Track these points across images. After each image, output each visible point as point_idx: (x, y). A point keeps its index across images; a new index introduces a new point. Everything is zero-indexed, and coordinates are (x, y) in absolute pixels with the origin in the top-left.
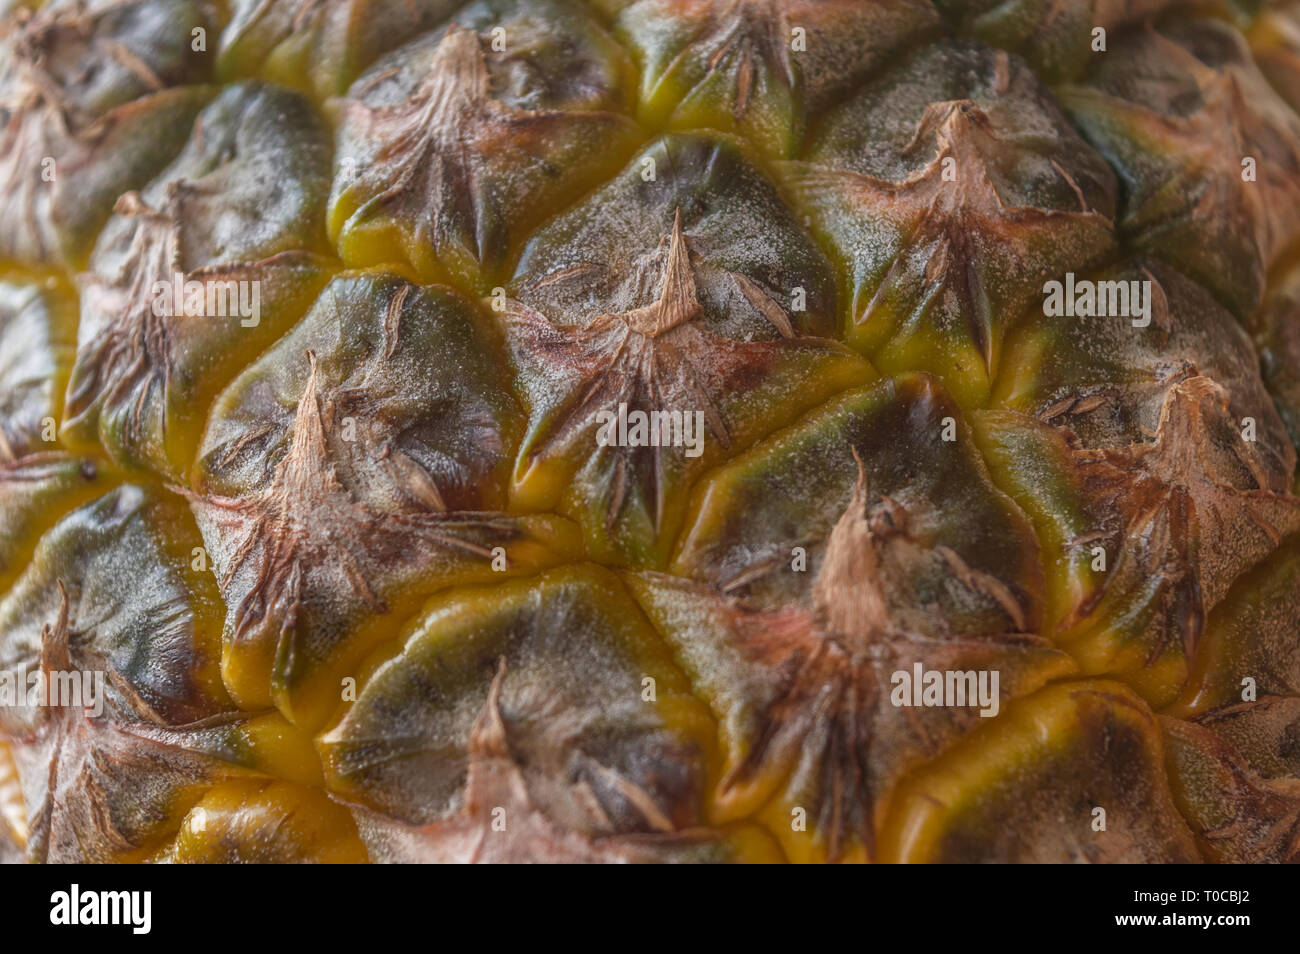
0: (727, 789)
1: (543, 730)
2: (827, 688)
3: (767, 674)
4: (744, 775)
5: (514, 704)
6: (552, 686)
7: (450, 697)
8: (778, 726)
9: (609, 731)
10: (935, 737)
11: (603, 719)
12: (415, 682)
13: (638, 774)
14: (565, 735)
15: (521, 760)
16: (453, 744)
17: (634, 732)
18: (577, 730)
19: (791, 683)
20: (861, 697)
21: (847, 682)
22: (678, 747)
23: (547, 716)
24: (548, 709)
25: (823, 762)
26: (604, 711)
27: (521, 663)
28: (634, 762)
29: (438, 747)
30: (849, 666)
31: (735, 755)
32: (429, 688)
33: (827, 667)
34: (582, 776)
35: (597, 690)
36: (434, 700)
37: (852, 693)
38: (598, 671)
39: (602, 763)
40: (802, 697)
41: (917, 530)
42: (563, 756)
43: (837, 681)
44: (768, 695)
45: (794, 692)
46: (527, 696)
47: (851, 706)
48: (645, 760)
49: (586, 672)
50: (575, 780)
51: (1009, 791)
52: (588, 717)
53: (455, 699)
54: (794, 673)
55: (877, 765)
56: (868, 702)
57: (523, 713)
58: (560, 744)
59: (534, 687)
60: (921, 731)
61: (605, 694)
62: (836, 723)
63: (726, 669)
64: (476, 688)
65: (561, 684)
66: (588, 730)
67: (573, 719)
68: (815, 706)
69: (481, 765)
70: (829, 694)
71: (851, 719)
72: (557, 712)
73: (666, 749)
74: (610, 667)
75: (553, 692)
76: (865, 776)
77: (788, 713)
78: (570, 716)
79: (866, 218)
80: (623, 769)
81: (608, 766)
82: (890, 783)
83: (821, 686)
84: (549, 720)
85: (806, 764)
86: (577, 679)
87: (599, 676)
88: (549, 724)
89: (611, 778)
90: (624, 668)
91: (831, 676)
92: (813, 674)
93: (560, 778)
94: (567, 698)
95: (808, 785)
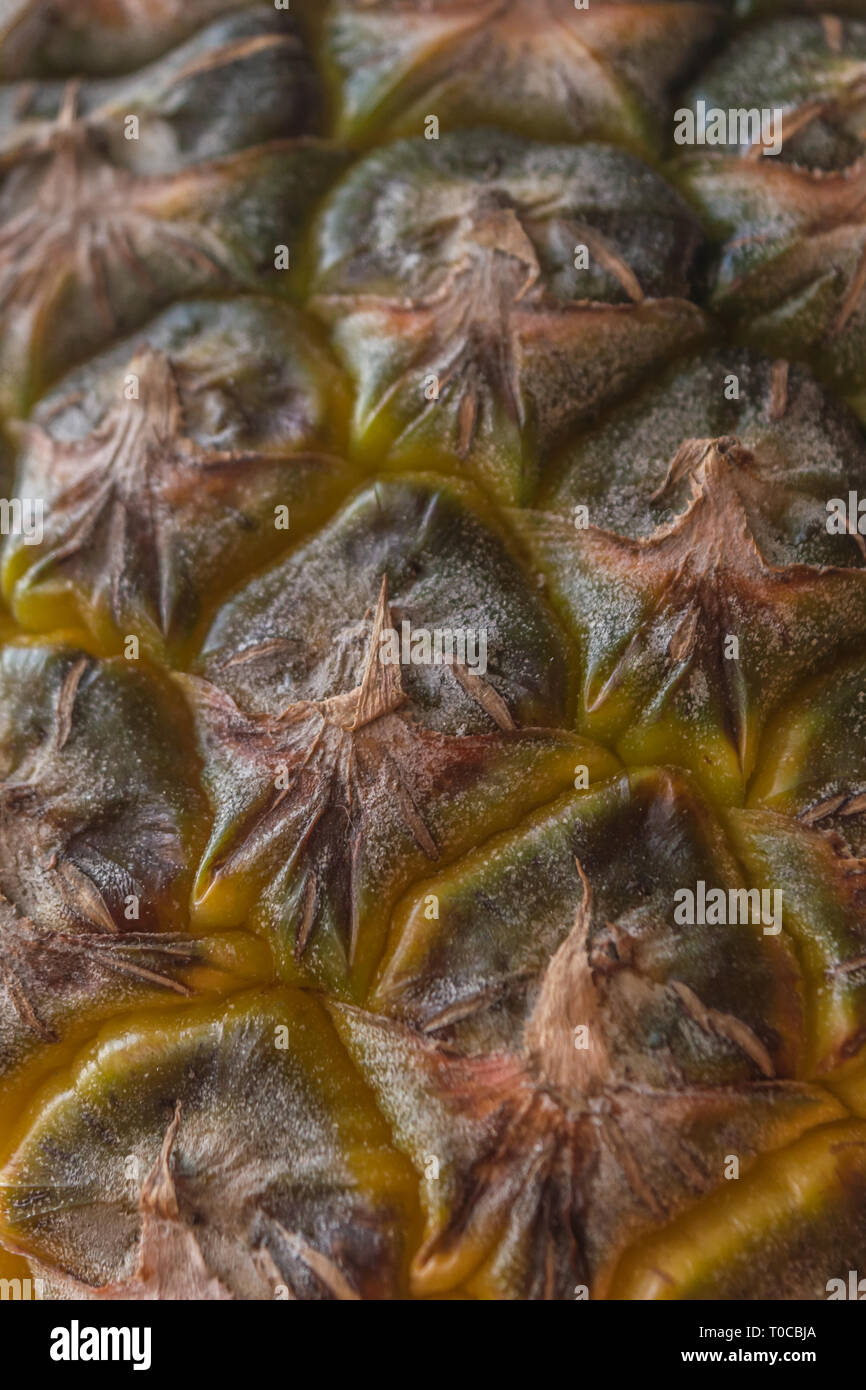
0: (425, 1261)
1: (223, 1186)
2: (538, 1148)
3: (473, 1129)
4: (445, 1244)
5: (193, 1153)
6: (234, 1135)
7: (125, 1140)
8: (484, 1189)
9: (296, 1189)
10: (665, 1203)
11: (290, 1175)
12: (87, 1123)
13: (326, 1240)
14: (245, 1193)
15: (198, 1220)
16: (125, 1197)
17: (320, 1191)
18: (262, 1187)
19: (499, 1140)
20: (579, 1156)
21: (561, 1140)
22: (371, 1209)
23: (228, 1170)
24: (229, 1161)
25: (533, 1231)
26: (290, 1165)
27: (202, 1105)
28: (323, 1226)
29: (110, 1199)
30: (564, 1122)
31: (434, 1223)
32: (103, 1130)
33: (539, 1123)
34: (264, 1241)
35: (284, 1141)
36: (109, 1143)
37: (567, 1153)
38: (285, 1119)
39: (286, 1227)
40: (511, 1156)
41: (647, 962)
42: (244, 1218)
43: (550, 1138)
44: (472, 1153)
45: (502, 1150)
46: (207, 1144)
47: (567, 1168)
48: (335, 1225)
49: (273, 1120)
50: (256, 1246)
51: (754, 1263)
52: (274, 1171)
53: (131, 1143)
54: (502, 1129)
55: (595, 1236)
56: (587, 1163)
57: (203, 1165)
58: (240, 1204)
59: (215, 1135)
60: (647, 1196)
61: (293, 1146)
62: (548, 1186)
63: (426, 1122)
64: (154, 1131)
65: (244, 1133)
66: (273, 1187)
67: (258, 1173)
68: (525, 1169)
69: (154, 1224)
70: (541, 1154)
71: (567, 1182)
72: (239, 1164)
73: (357, 1213)
74: (298, 1115)
75: (234, 1142)
76: (582, 1245)
77: (496, 1174)
78: (253, 1169)
79: (605, 582)
80: (310, 1235)
81: (294, 1231)
82: (612, 1256)
83: (532, 1145)
84: (228, 1176)
85: (514, 1234)
86: (262, 1128)
87: (286, 1124)
88: (231, 1179)
89: (295, 1244)
90: (314, 1116)
91: (544, 1135)
92: (524, 1130)
93: (241, 1240)
94: (251, 1150)
95: (515, 1259)
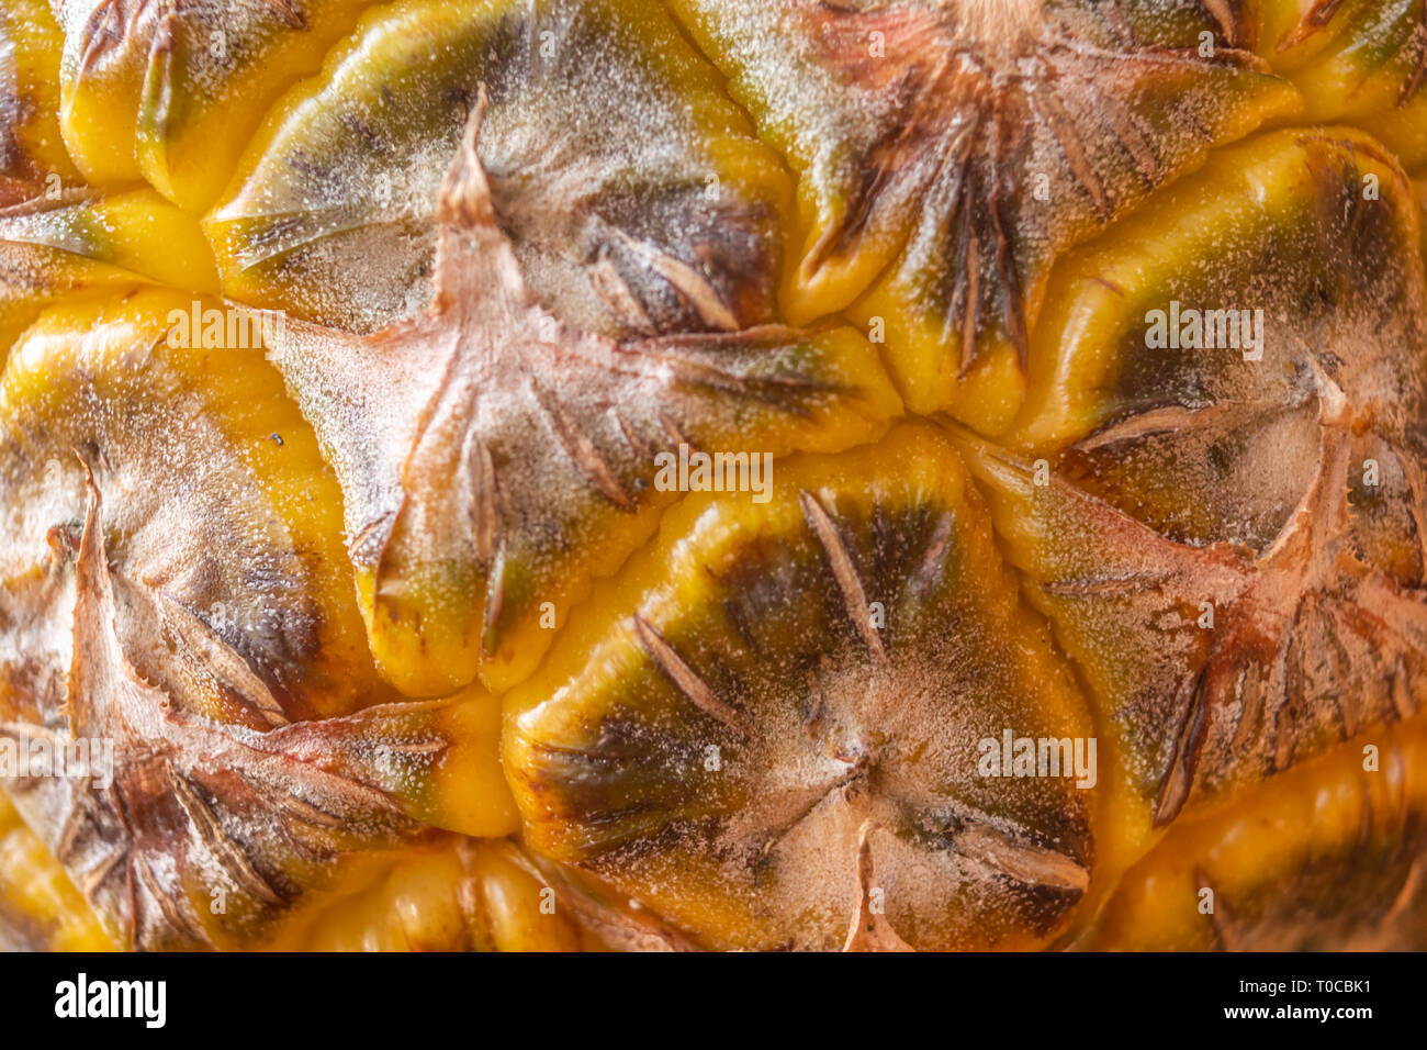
0: (815, 267)
1: (542, 188)
2: (957, 121)
3: (872, 103)
4: (838, 246)
5: (499, 153)
6: (554, 127)
7: (402, 148)
8: (888, 176)
9: (640, 188)
10: (1110, 193)
11: (631, 171)
12: (351, 128)
13: (685, 249)
14: (574, 195)
15: (513, 232)
16: (409, 215)
17: (678, 188)
18: (596, 187)
19: (905, 115)
20: (1006, 135)
21: (985, 113)
22: (741, 208)
23: (547, 170)
24: (548, 159)
25: (952, 226)
26: (630, 160)
27: (507, 95)
28: (678, 231)
29: (387, 218)
30: (988, 89)
31: (825, 217)
32: (372, 136)
33: (956, 91)
34: (603, 251)
35: (620, 131)
36: (380, 153)
37: (992, 128)
38: (623, 102)
39: (631, 234)
40: (919, 135)
42: (574, 224)
43: (971, 110)
44: (871, 132)
45: (909, 127)
46: (517, 142)
47: (991, 147)
48: (693, 229)
49: (605, 105)
50: (593, 258)
51: (1214, 273)
52: (609, 169)
53: (410, 151)
54: (908, 99)
55: (1028, 231)
56: (1015, 143)
57: (513, 166)
58: (568, 209)
59: (527, 129)
60: (1091, 183)
61: (633, 136)
62: (969, 170)
63: (810, 95)
64: (440, 137)
65: (568, 123)
66: (609, 186)
67: (587, 172)
68: (940, 149)
69: (454, 238)
70: (962, 127)
71: (990, 164)
72: (561, 163)
73: (723, 211)
74: (639, 97)
75: (555, 135)
76: (1012, 246)
77: (900, 157)
78: (581, 168)
80: (662, 240)
81: (642, 238)
82: (1048, 257)
83: (948, 119)
84: (549, 176)
85: (928, 229)
86: (591, 116)
87: (622, 110)
88: (551, 181)
89: (644, 253)
90: (659, 98)
91: (963, 105)
92: (937, 100)
93: (569, 256)
94: (577, 144)
95: (931, 259)
